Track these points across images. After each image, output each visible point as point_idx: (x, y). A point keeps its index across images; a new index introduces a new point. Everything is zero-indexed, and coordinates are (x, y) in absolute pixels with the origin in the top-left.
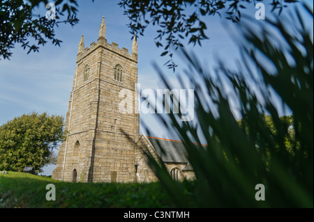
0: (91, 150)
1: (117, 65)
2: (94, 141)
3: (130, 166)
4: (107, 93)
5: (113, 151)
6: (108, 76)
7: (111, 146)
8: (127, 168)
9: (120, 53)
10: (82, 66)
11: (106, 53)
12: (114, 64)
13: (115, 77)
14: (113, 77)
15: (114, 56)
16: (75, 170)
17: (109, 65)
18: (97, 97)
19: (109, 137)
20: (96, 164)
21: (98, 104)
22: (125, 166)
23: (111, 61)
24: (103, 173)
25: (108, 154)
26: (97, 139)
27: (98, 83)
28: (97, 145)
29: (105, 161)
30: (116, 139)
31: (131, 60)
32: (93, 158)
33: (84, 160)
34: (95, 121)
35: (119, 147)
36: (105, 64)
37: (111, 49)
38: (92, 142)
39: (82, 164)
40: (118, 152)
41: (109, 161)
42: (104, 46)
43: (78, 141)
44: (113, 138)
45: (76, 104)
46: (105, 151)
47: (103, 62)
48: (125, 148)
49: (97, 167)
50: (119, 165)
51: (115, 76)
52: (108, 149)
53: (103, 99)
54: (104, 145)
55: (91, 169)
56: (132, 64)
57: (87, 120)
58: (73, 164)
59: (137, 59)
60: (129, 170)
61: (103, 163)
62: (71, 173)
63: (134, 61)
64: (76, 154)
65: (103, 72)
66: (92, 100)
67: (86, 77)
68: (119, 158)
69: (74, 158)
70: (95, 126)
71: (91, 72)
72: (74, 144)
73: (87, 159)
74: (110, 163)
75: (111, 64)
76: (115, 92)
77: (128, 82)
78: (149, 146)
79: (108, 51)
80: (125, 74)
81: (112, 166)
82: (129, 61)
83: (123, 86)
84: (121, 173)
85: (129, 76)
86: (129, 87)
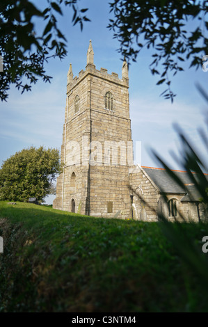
0: (87, 181)
1: (107, 93)
2: (89, 172)
3: (125, 196)
4: (99, 123)
5: (107, 182)
6: (99, 105)
7: (106, 177)
8: (122, 199)
9: (109, 79)
10: (72, 97)
11: (96, 81)
12: (105, 92)
13: (106, 106)
14: (104, 106)
15: (103, 83)
16: (73, 200)
17: (99, 93)
18: (89, 128)
19: (103, 169)
20: (92, 194)
21: (90, 135)
22: (120, 196)
23: (101, 88)
24: (99, 203)
25: (103, 185)
26: (91, 170)
27: (88, 114)
28: (92, 176)
29: (100, 191)
30: (110, 170)
31: (122, 86)
32: (89, 188)
33: (80, 191)
35: (114, 178)
36: (95, 92)
37: (100, 76)
38: (87, 174)
39: (79, 195)
40: (113, 183)
41: (104, 191)
42: (92, 73)
43: (74, 173)
44: (107, 169)
45: (69, 136)
46: (100, 182)
47: (93, 91)
48: (119, 178)
49: (94, 197)
50: (114, 196)
51: (106, 104)
52: (103, 180)
53: (95, 130)
54: (99, 176)
55: (88, 199)
56: (123, 90)
58: (71, 194)
59: (128, 84)
60: (125, 200)
61: (99, 194)
62: (70, 202)
63: (125, 86)
64: (73, 185)
65: (94, 102)
66: (84, 131)
67: (77, 109)
68: (114, 188)
69: (71, 188)
71: (81, 102)
72: (70, 175)
73: (84, 190)
74: (106, 194)
75: (101, 92)
76: (107, 121)
77: (120, 110)
78: (144, 176)
79: (97, 78)
80: (116, 102)
81: (107, 196)
82: (119, 87)
83: (115, 114)
84: (117, 203)
85: (120, 103)
86: (120, 115)
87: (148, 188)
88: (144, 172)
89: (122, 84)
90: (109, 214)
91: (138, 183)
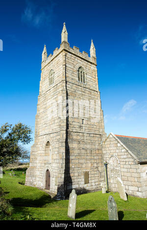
0: (64, 151)
1: (80, 68)
3: (100, 165)
4: (74, 94)
5: (83, 151)
6: (73, 77)
7: (82, 146)
8: (97, 167)
9: (81, 56)
11: (70, 57)
12: (77, 66)
13: (79, 79)
14: (77, 79)
15: (76, 59)
16: (48, 170)
17: (72, 67)
19: (79, 138)
22: (95, 165)
23: (75, 64)
24: (76, 174)
25: (79, 155)
27: (64, 84)
29: (77, 161)
30: (85, 139)
31: (91, 63)
33: (56, 161)
34: (65, 121)
35: (88, 146)
36: (70, 66)
37: (73, 52)
38: (64, 144)
39: (54, 165)
40: (88, 152)
41: (81, 161)
42: (67, 49)
43: (48, 142)
44: (82, 138)
46: (77, 152)
47: (67, 65)
48: (93, 147)
49: (71, 168)
50: (90, 165)
51: (79, 77)
52: (79, 149)
54: (75, 145)
56: (92, 67)
57: (56, 121)
58: (45, 164)
60: (100, 169)
61: (75, 164)
62: (44, 172)
63: (94, 64)
64: (47, 155)
65: (69, 74)
67: (51, 81)
68: (90, 157)
69: (46, 158)
70: (65, 127)
71: (56, 75)
72: (44, 145)
73: (61, 161)
74: (82, 164)
75: (74, 67)
76: (81, 93)
77: (90, 83)
78: (119, 145)
79: (71, 54)
80: (88, 76)
81: (83, 166)
82: (89, 64)
83: (87, 86)
84: (93, 173)
85: (91, 78)
86: (91, 88)
87: (125, 157)
88: (118, 140)
89: (91, 61)
90: (86, 185)
91: (112, 151)
